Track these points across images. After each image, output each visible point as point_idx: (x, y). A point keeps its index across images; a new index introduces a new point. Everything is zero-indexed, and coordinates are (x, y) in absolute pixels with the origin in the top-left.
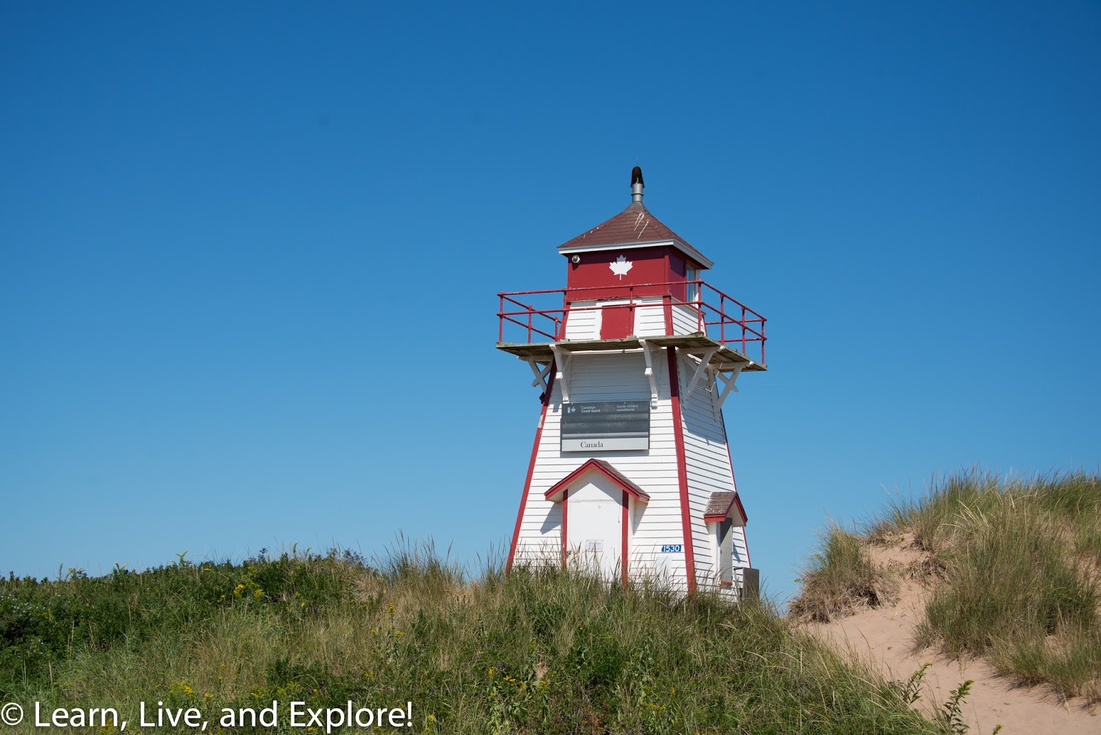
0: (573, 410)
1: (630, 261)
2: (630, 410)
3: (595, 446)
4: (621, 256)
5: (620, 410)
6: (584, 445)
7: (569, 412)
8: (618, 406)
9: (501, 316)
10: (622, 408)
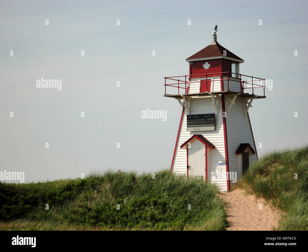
0: (191, 117)
1: (209, 64)
2: (209, 117)
3: (198, 129)
4: (207, 62)
5: (205, 117)
6: (194, 129)
7: (189, 118)
8: (205, 116)
9: (165, 85)
10: (206, 116)
